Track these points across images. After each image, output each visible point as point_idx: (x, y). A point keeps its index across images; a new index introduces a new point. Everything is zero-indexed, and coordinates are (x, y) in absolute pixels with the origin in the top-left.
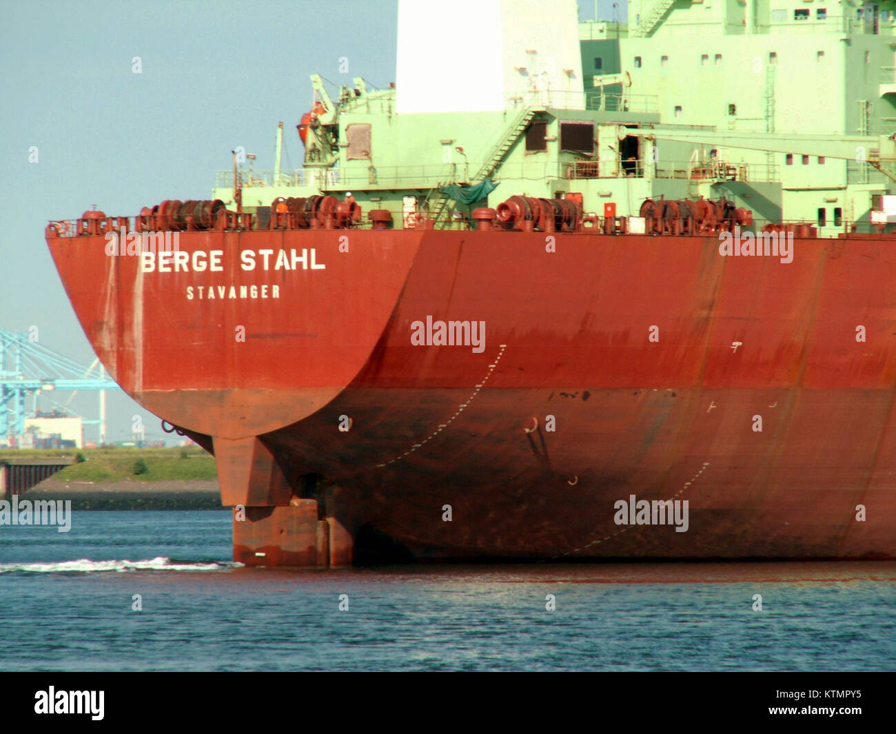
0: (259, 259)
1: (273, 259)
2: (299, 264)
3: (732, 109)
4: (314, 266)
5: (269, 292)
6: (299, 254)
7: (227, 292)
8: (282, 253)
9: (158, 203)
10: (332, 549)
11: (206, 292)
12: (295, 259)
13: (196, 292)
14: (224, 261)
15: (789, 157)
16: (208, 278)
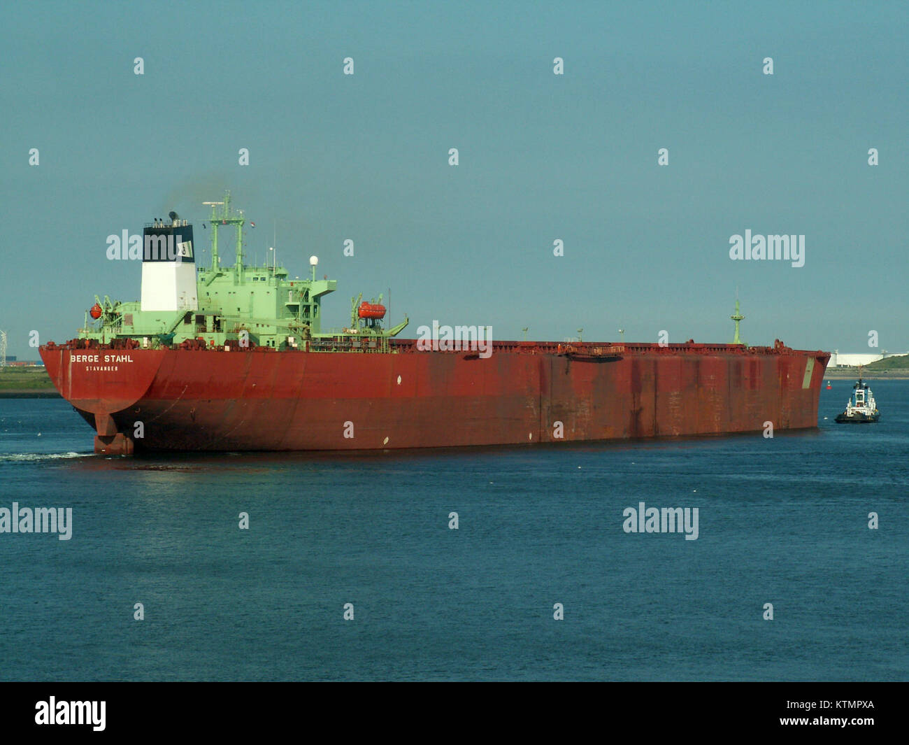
0: (111, 358)
1: (115, 359)
2: (124, 360)
3: (239, 309)
4: (129, 361)
5: (114, 369)
6: (124, 357)
7: (100, 368)
8: (118, 357)
9: (72, 339)
10: (128, 447)
11: (93, 368)
12: (123, 359)
13: (89, 368)
14: (99, 358)
15: (258, 325)
16: (93, 364)
